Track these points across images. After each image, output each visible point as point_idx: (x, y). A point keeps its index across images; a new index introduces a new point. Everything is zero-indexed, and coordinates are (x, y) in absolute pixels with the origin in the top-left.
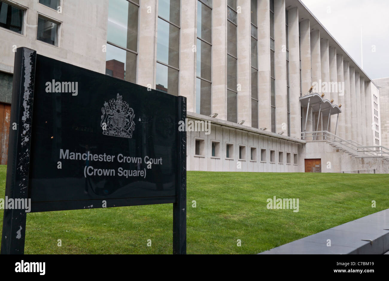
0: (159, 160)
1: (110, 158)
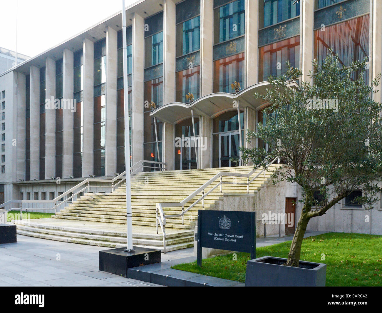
1: (222, 235)
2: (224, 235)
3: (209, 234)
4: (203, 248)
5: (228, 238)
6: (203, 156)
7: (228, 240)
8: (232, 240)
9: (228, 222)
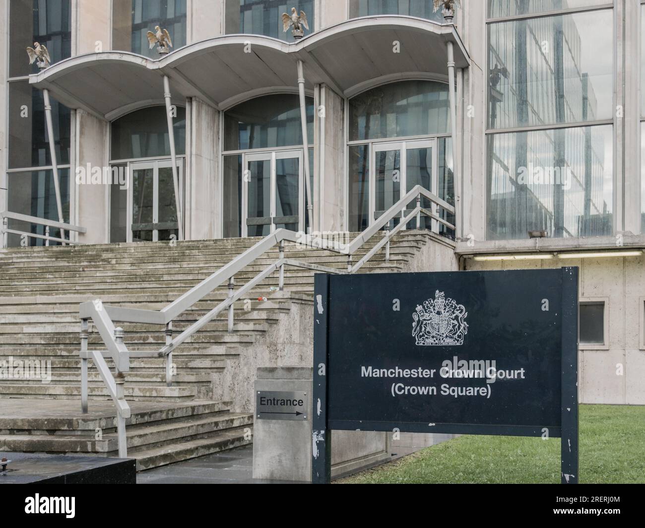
3: (366, 372)
5: (453, 382)
7: (456, 392)
9: (456, 318)
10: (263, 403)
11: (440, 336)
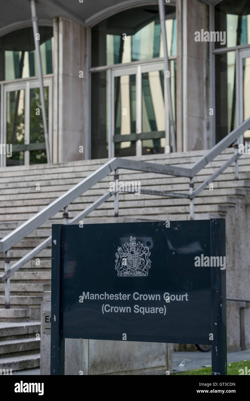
0: (183, 296)
2: (131, 297)
4: (67, 340)
6: (64, 129)
7: (144, 311)
8: (154, 310)
9: (144, 256)
10: (47, 321)
11: (133, 269)
